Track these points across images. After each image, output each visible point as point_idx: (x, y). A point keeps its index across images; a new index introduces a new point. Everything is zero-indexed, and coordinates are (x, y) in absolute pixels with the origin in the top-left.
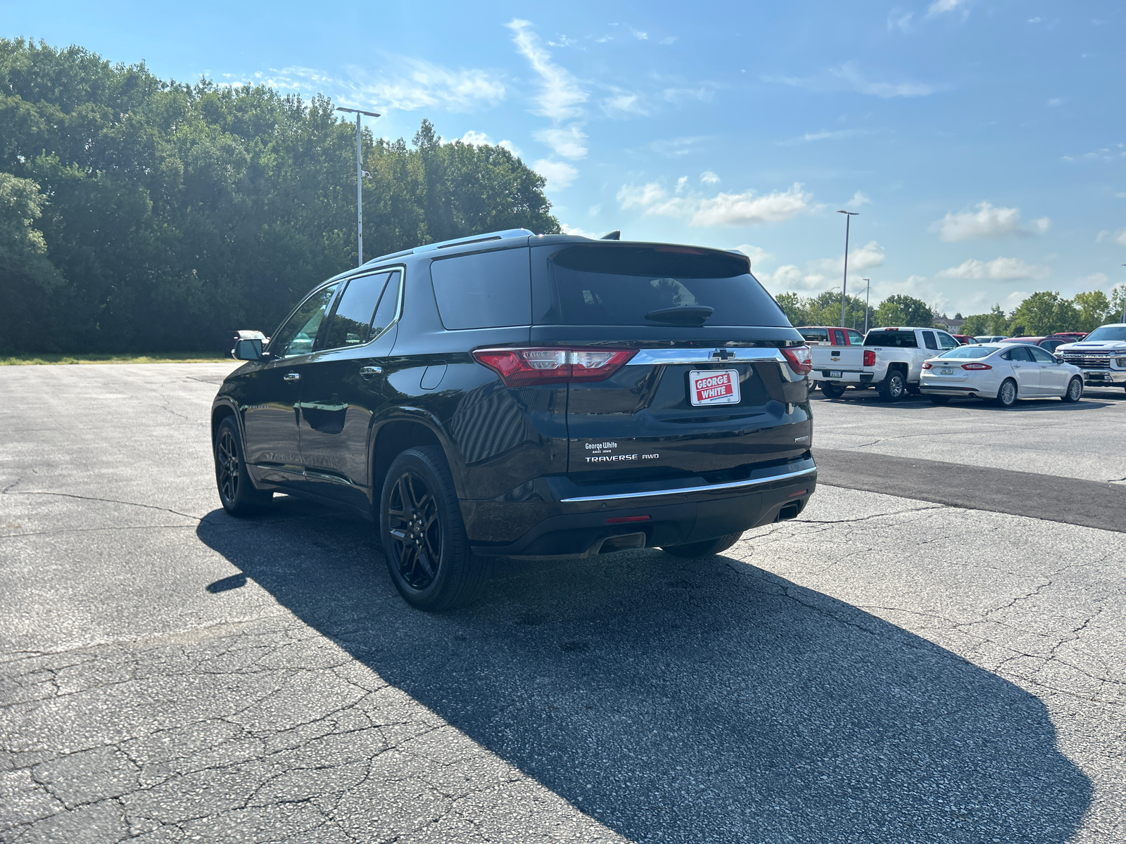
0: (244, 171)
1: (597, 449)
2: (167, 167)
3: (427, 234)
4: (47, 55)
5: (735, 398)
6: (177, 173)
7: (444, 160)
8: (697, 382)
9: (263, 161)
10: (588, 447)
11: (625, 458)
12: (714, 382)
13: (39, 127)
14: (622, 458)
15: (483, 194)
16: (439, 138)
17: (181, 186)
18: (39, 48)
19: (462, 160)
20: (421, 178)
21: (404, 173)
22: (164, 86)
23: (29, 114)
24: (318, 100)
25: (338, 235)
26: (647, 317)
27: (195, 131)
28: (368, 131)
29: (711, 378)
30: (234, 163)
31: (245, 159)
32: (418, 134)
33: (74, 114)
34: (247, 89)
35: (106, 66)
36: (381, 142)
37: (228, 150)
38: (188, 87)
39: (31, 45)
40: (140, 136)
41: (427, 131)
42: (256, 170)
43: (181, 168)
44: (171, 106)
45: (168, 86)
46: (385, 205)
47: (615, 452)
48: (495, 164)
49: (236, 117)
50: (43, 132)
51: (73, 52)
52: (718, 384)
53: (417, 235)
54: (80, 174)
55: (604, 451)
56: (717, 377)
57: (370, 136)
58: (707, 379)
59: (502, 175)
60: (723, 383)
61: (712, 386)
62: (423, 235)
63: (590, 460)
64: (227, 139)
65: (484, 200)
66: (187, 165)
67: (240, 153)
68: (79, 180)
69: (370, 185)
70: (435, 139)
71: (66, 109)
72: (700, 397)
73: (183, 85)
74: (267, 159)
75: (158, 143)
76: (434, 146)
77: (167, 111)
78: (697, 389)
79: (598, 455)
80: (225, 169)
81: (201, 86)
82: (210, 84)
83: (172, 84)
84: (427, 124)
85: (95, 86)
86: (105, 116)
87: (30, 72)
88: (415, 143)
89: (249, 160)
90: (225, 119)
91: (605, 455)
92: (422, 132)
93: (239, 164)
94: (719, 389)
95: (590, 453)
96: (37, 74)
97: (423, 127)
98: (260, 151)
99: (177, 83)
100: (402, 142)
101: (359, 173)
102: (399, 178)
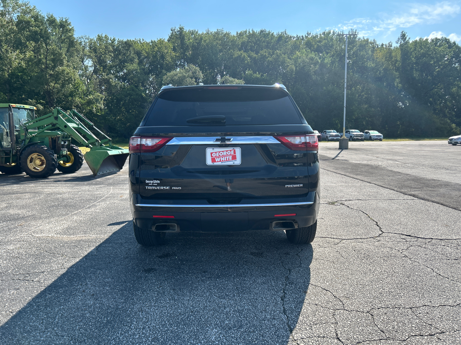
0: (318, 66)
1: (151, 183)
2: (289, 69)
3: (400, 84)
4: (254, 34)
5: (238, 162)
6: (292, 71)
7: (411, 48)
8: (211, 153)
9: (326, 61)
10: (147, 182)
11: (164, 188)
12: (225, 153)
13: (247, 61)
14: (162, 188)
15: (431, 61)
16: (409, 38)
17: (294, 76)
18: (251, 32)
19: (421, 47)
20: (399, 59)
21: (391, 57)
22: (294, 38)
23: (245, 57)
24: (351, 32)
25: (359, 88)
26: (188, 122)
27: (301, 53)
28: (375, 41)
29: (223, 152)
30: (314, 64)
31: (318, 62)
32: (399, 39)
33: (259, 54)
34: (324, 33)
35: (272, 34)
36: (382, 45)
37: (312, 59)
38: (303, 37)
39: (249, 32)
40: (280, 59)
41: (403, 36)
42: (323, 65)
43: (294, 68)
44: (294, 45)
45: (295, 38)
46: (380, 73)
47: (158, 185)
48: (440, 46)
49: (318, 45)
50: (249, 62)
51: (262, 31)
52: (227, 155)
53: (394, 84)
54: (259, 76)
55: (154, 184)
56: (227, 151)
57: (376, 43)
58: (219, 152)
59: (443, 51)
60: (231, 154)
61: (223, 155)
62: (398, 84)
63: (148, 188)
64: (312, 55)
65: (431, 64)
66: (296, 67)
67: (316, 59)
68: (258, 78)
69: (373, 65)
70: (407, 39)
71: (257, 53)
72: (213, 160)
73: (301, 36)
74: (328, 60)
75: (286, 60)
76: (407, 42)
77: (292, 47)
78: (212, 156)
79: (151, 186)
80: (311, 67)
81: (307, 35)
82: (310, 34)
83: (297, 37)
84: (403, 33)
85: (268, 43)
86: (269, 53)
87: (248, 42)
88: (397, 43)
89: (320, 61)
90: (314, 47)
91: (154, 186)
92: (401, 37)
93: (315, 64)
94: (228, 157)
95: (147, 184)
96: (250, 42)
97: (401, 35)
98: (325, 57)
99: (299, 36)
100: (390, 43)
101: (346, 61)
102: (388, 60)
